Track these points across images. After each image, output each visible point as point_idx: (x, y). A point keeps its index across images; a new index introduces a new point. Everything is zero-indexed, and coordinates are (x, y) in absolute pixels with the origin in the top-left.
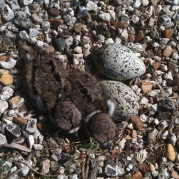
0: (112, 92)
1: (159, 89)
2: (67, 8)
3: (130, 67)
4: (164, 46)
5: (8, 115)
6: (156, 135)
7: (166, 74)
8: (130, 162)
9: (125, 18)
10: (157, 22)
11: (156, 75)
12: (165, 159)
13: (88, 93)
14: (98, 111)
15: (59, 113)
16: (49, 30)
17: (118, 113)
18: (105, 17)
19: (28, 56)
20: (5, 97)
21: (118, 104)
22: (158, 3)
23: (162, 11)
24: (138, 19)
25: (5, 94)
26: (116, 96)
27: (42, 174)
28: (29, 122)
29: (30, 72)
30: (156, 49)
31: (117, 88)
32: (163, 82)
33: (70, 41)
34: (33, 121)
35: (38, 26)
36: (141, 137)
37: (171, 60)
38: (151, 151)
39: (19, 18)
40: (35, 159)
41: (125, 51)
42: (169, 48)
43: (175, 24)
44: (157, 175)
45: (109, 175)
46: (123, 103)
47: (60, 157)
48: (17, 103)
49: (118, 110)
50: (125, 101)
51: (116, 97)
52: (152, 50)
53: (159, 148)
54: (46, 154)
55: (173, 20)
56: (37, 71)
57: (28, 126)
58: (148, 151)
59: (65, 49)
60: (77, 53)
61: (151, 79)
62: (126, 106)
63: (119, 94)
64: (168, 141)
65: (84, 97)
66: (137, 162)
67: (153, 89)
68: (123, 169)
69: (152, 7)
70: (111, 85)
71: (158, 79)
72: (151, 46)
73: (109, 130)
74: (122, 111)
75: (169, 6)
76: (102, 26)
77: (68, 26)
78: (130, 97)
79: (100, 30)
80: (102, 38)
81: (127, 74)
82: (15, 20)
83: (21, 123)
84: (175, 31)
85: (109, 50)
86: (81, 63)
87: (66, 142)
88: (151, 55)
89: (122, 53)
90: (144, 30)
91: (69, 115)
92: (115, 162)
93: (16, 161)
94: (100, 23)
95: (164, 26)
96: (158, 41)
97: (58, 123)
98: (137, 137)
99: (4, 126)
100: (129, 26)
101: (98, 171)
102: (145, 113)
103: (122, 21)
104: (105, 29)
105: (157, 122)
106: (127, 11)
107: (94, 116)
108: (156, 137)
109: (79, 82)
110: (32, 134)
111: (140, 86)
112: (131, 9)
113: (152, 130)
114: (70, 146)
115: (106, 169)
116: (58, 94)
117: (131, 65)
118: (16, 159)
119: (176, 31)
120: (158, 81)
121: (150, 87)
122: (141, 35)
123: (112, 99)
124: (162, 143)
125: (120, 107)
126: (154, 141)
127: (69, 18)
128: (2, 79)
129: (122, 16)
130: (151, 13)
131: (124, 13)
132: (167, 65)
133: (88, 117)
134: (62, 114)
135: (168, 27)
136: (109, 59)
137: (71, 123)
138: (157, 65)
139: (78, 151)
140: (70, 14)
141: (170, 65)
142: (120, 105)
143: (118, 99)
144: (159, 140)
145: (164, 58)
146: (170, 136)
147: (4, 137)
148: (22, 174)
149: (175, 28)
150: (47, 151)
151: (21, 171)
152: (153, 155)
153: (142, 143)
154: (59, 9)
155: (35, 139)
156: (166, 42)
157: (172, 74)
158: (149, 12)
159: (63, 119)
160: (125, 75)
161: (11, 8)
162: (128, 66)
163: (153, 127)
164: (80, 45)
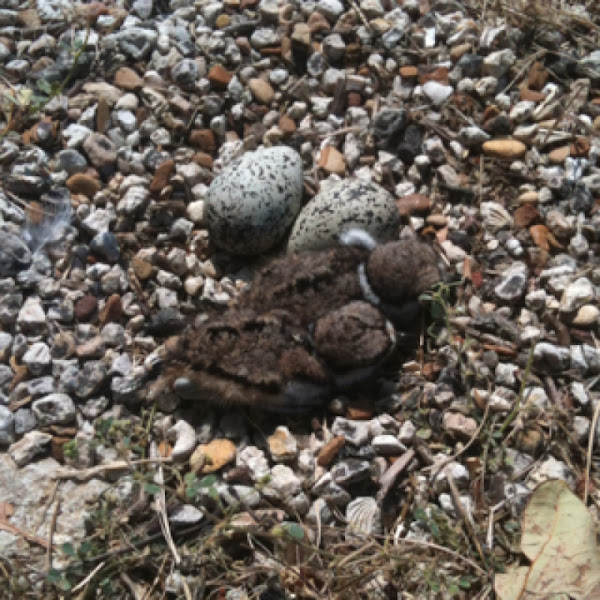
0: (322, 228)
1: (345, 134)
2: (86, 276)
3: (278, 170)
4: (247, 94)
5: (309, 473)
6: (453, 170)
7: (315, 108)
8: (502, 244)
9: (152, 157)
10: (184, 89)
11: (310, 132)
12: (517, 165)
13: (308, 278)
14: (361, 268)
15: (343, 348)
16: (126, 335)
17: (378, 228)
18: (137, 198)
19: (182, 381)
20: (261, 468)
21: (357, 221)
22: (141, 74)
23: (161, 72)
24: (162, 132)
25: (255, 466)
26: (336, 219)
27: (474, 436)
28: (340, 433)
29: (222, 384)
30: (248, 113)
31: (317, 214)
32: (331, 121)
33: (168, 295)
34: (339, 424)
35: (109, 352)
36: (449, 207)
37: (284, 88)
38: (489, 192)
39: (76, 385)
40: (433, 445)
41: (235, 169)
42: (254, 83)
43: (202, 54)
44: (548, 192)
45: (519, 292)
46: (357, 209)
47: (447, 386)
48: (285, 442)
49: (371, 226)
50: (355, 203)
51: (339, 220)
52: (246, 125)
53: (487, 171)
54: (430, 416)
55: (191, 55)
56: (223, 366)
57: (348, 438)
58: (488, 198)
59: (182, 310)
60: (200, 289)
61: (316, 145)
62: (366, 203)
63: (332, 212)
64: (475, 147)
65: (317, 289)
66: (507, 228)
67: (340, 148)
68: (515, 263)
69: (147, 90)
70: (305, 227)
71: (321, 130)
72: (236, 122)
73: (415, 252)
74: (374, 217)
75: (156, 54)
76: (154, 212)
77: (129, 289)
78: (346, 190)
79: (161, 222)
80: (181, 224)
81: (290, 184)
82: (79, 394)
83: (336, 451)
84: (219, 61)
85: (223, 203)
86: (229, 286)
87: (412, 369)
88: (259, 129)
89: (238, 175)
90: (194, 126)
91: (354, 325)
92: (493, 276)
93: (428, 491)
94: (147, 216)
95: (198, 79)
96: (230, 103)
97: (366, 357)
98: (447, 215)
99: (332, 485)
100: (172, 156)
101: (504, 315)
102: (392, 181)
103: (157, 167)
104: (164, 209)
105: (422, 159)
106: (135, 149)
107: (369, 281)
108: (458, 172)
109: (276, 294)
110: (371, 436)
111: (324, 174)
112: (134, 137)
113: (440, 177)
114: (425, 362)
115: (503, 295)
116: (293, 339)
117: (273, 165)
118: (422, 488)
119: (220, 56)
120: (324, 133)
121: (334, 153)
122: (202, 136)
123: (340, 232)
124: (478, 162)
125: (366, 219)
126: (467, 179)
127: (112, 279)
128: (217, 462)
129: (145, 162)
130: (159, 97)
131: (137, 157)
132: (293, 100)
133: (368, 294)
134: (348, 341)
135: (203, 71)
136: (243, 209)
137: (372, 328)
138: (288, 124)
139: (442, 350)
140: (104, 273)
141: (296, 95)
142: (361, 217)
143: (346, 216)
144: (467, 167)
145: (275, 104)
146: (464, 140)
147: (359, 500)
148: (463, 479)
149: (212, 56)
150: (424, 412)
151: (455, 479)
152: (498, 189)
153: (465, 209)
154: (82, 294)
155: (384, 433)
156: (239, 85)
157: (320, 96)
158: (155, 99)
159: (358, 342)
160: (291, 189)
161: (46, 394)
162: (274, 173)
163: (433, 175)
164: (183, 278)
